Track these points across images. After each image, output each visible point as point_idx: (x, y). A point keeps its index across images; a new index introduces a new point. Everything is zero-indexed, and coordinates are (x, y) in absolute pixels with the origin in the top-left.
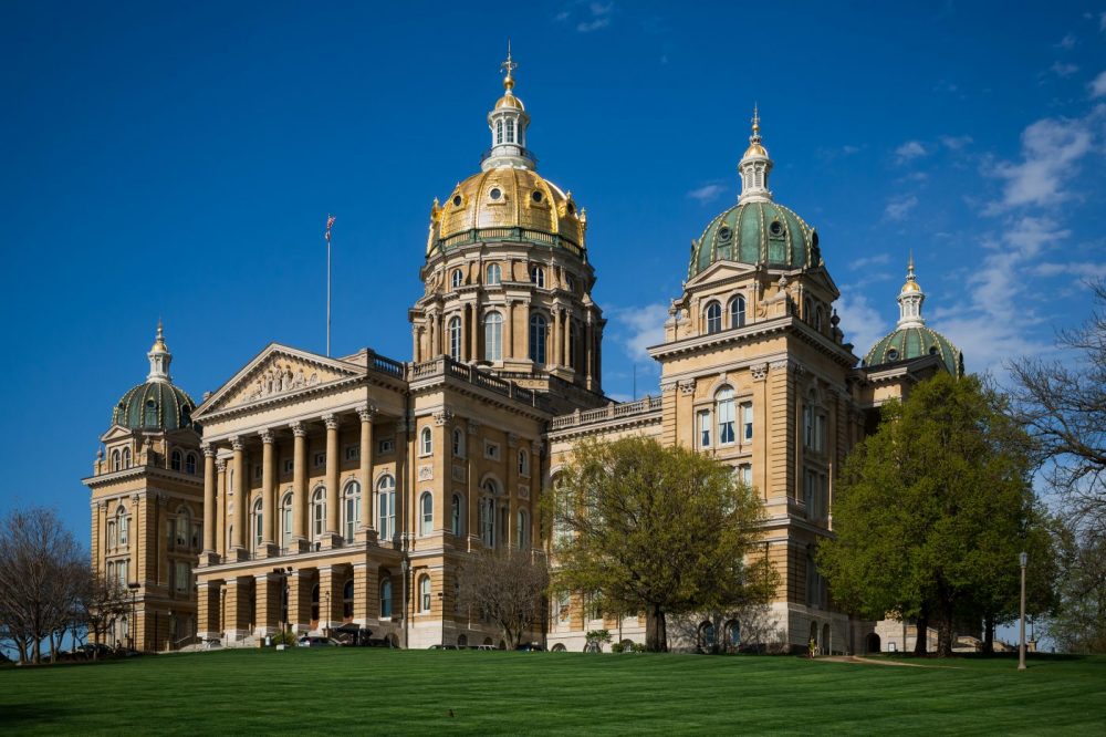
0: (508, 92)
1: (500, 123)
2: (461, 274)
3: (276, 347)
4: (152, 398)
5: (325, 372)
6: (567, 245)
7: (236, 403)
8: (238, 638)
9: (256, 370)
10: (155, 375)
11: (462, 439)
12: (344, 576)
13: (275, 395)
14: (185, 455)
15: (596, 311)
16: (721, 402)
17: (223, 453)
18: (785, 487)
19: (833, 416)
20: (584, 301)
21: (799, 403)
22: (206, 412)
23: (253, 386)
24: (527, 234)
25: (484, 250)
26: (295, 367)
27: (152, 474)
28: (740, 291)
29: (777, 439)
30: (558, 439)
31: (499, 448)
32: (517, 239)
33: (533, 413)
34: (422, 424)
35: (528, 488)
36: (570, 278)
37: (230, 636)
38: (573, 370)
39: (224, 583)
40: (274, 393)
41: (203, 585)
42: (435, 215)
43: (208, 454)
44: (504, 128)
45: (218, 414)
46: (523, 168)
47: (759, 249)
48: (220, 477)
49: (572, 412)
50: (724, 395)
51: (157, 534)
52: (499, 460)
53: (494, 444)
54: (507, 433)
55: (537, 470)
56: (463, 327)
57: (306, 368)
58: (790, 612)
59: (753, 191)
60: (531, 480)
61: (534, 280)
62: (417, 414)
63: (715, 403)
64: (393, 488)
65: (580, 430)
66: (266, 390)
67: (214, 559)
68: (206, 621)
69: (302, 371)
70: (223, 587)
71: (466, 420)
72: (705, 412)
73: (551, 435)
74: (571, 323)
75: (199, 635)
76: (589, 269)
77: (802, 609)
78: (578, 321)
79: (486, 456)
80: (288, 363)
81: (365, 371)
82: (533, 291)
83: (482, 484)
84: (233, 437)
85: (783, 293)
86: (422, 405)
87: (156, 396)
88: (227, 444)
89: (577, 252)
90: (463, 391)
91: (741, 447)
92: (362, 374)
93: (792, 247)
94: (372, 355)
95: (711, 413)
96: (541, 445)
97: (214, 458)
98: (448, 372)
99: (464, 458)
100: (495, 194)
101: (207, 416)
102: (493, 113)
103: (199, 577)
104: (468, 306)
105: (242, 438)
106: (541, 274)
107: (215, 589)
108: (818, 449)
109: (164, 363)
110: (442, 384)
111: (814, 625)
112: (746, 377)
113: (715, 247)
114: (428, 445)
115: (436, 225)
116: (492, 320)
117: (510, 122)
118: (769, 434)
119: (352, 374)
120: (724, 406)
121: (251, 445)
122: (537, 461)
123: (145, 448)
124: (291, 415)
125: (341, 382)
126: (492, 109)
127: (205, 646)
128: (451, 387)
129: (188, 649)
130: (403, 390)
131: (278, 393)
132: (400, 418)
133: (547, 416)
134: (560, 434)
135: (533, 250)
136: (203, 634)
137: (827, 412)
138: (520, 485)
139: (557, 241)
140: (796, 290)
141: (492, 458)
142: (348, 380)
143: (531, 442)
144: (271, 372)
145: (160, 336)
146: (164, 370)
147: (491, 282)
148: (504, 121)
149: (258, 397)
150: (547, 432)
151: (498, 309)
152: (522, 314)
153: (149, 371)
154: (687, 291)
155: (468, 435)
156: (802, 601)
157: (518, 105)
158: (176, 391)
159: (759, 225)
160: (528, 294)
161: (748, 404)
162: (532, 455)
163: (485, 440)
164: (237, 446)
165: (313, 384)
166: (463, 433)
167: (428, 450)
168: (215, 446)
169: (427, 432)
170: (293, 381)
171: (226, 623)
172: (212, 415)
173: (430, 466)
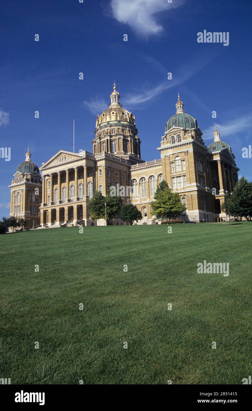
0: (115, 90)
1: (113, 98)
2: (105, 132)
3: (61, 151)
4: (27, 165)
5: (74, 157)
6: (131, 124)
7: (51, 165)
8: (52, 225)
9: (56, 157)
10: (27, 159)
11: (109, 172)
12: (80, 208)
13: (61, 163)
14: (35, 178)
15: (139, 139)
16: (177, 160)
17: (47, 178)
18: (195, 181)
19: (204, 163)
20: (136, 137)
21: (197, 160)
22: (43, 168)
23: (56, 161)
24: (121, 122)
25: (111, 126)
26: (67, 156)
27: (27, 184)
28: (180, 134)
29: (192, 169)
30: (133, 171)
31: (118, 174)
32: (119, 123)
33: (126, 165)
34: (99, 168)
35: (126, 183)
36: (132, 132)
37: (49, 224)
38: (134, 154)
39: (47, 211)
40: (61, 162)
41: (42, 211)
42: (98, 118)
43: (43, 178)
44: (114, 98)
45: (46, 168)
46: (119, 107)
47: (183, 124)
48: (46, 184)
49: (136, 164)
50: (177, 159)
51: (28, 199)
52: (118, 177)
53: (117, 173)
54: (120, 170)
55: (128, 179)
56: (106, 145)
57: (69, 156)
58: (199, 212)
59: (179, 111)
60: (127, 181)
61: (123, 133)
62: (98, 166)
63: (175, 161)
64: (92, 185)
65: (138, 169)
66: (59, 162)
67: (45, 205)
68: (43, 221)
69: (68, 157)
70: (47, 212)
71: (110, 167)
72: (173, 163)
73: (131, 170)
74: (133, 143)
75: (41, 224)
76: (136, 130)
77: (202, 211)
78: (135, 142)
79: (115, 176)
80: (64, 155)
81: (85, 156)
82: (124, 135)
83: (115, 183)
84: (50, 174)
85: (190, 134)
86: (99, 164)
87: (28, 164)
88: (48, 175)
89: (133, 126)
90: (109, 160)
91: (183, 171)
92: (85, 157)
93: (191, 123)
94: (86, 152)
95: (174, 163)
96: (128, 172)
97: (44, 179)
98: (106, 156)
99: (110, 177)
100: (113, 113)
101: (43, 169)
102: (111, 95)
103: (41, 209)
104: (107, 140)
105: (52, 174)
106: (125, 131)
107: (45, 213)
108: (202, 171)
109: (30, 156)
110: (104, 158)
111: (205, 215)
112: (183, 154)
113: (172, 124)
114: (101, 174)
115: (98, 121)
116: (114, 143)
117: (115, 97)
118: (190, 168)
119: (82, 157)
120: (177, 161)
121: (55, 176)
122: (128, 177)
123: (25, 177)
124: (66, 168)
125: (79, 159)
126: (111, 94)
127: (43, 227)
128: (106, 159)
129: (38, 228)
130: (94, 160)
131: (62, 162)
132: (93, 167)
133: (130, 166)
134: (133, 170)
135: (123, 126)
136: (42, 224)
137: (203, 162)
138: (124, 183)
139: (129, 123)
140: (193, 133)
141: (117, 176)
142: (81, 158)
143: (126, 172)
144: (60, 157)
145: (29, 150)
146: (30, 158)
147: (113, 133)
148: (114, 97)
149: (57, 164)
150: (130, 169)
151: (115, 140)
152: (121, 141)
153: (26, 158)
154: (166, 134)
155: (111, 171)
156: (202, 210)
157: (117, 93)
158: (33, 163)
159: (183, 118)
160: (123, 136)
161: (184, 161)
162: (126, 175)
163: (115, 172)
164: (51, 176)
165: (71, 160)
166: (110, 170)
167: (101, 175)
168: (45, 176)
169: (101, 170)
170: (66, 159)
171: (49, 221)
172: (45, 168)
173: (101, 179)
